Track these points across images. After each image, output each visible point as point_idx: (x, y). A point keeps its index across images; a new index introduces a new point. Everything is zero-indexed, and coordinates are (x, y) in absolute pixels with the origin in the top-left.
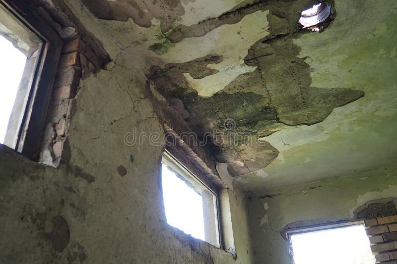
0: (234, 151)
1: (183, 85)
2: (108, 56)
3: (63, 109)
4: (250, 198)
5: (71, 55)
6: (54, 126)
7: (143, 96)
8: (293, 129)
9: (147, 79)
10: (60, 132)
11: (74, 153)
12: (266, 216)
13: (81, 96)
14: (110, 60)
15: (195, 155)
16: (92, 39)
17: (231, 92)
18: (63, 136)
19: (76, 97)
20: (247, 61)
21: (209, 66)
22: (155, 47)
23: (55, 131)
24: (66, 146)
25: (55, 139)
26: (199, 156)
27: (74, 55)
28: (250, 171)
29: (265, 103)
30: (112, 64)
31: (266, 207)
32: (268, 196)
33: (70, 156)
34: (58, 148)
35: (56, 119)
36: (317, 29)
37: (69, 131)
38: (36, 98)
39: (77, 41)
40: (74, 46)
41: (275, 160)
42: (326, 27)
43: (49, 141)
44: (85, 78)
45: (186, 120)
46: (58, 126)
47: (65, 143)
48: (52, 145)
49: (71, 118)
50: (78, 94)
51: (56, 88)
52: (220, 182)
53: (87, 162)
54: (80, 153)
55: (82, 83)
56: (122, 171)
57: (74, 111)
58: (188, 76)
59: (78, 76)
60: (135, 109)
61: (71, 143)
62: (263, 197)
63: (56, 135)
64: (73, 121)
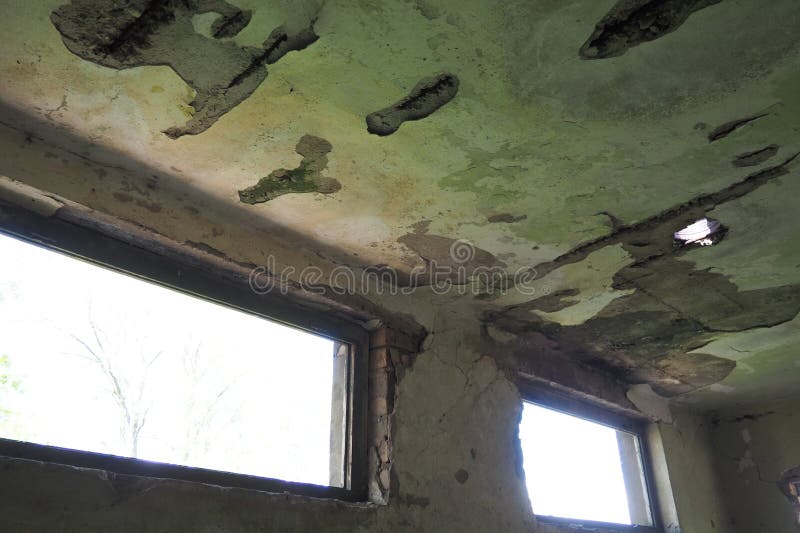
0: (653, 369)
1: (535, 320)
2: (423, 328)
3: (383, 429)
4: (715, 422)
5: (379, 351)
6: (377, 449)
7: (478, 356)
8: (742, 335)
9: (481, 323)
10: (385, 458)
11: (402, 480)
12: (748, 454)
13: (399, 407)
14: (427, 334)
15: (581, 393)
16: (401, 319)
17: (611, 316)
18: (388, 462)
19: (394, 411)
20: (616, 287)
21: (562, 299)
22: (482, 296)
23: (379, 456)
24: (393, 476)
25: (380, 466)
26: (589, 393)
27: (383, 353)
28: (696, 388)
29: (674, 316)
30: (430, 336)
31: (747, 436)
32: (747, 417)
33: (399, 484)
34: (385, 476)
35: (378, 441)
36: (709, 242)
37: (393, 456)
38: (354, 421)
39: (384, 331)
40: (381, 340)
41: (734, 371)
42: (721, 239)
43: (375, 470)
44: (400, 380)
45: (556, 348)
46: (381, 450)
47: (391, 472)
48: (378, 474)
49: (392, 440)
50: (396, 406)
51: (371, 399)
52: (642, 415)
53: (418, 484)
54: (409, 476)
55: (397, 389)
56: (462, 476)
57: (394, 430)
58: (538, 312)
59: (393, 380)
60: (470, 383)
61: (397, 470)
62: (739, 420)
63: (381, 462)
64: (395, 443)
